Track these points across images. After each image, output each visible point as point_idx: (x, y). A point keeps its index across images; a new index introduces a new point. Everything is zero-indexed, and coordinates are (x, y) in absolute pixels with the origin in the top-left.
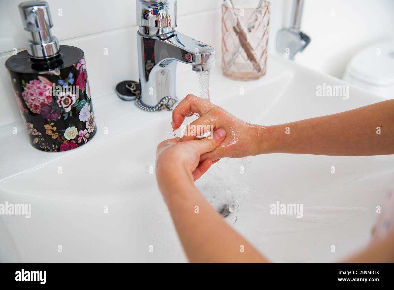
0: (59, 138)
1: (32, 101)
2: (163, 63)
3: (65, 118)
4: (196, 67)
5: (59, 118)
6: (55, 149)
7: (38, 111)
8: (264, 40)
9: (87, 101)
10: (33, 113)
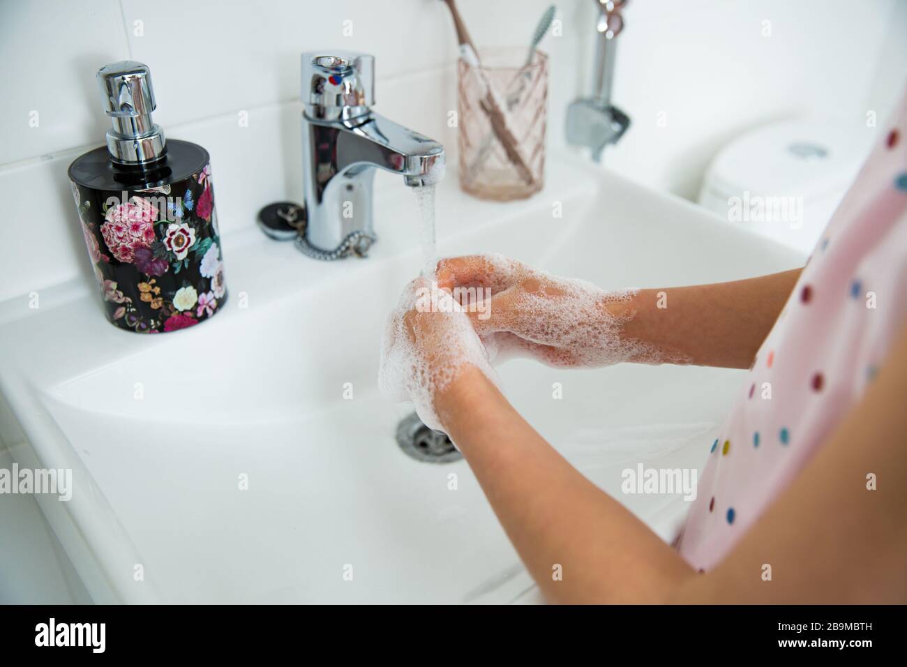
0: (164, 307)
1: (118, 241)
2: (351, 172)
3: (177, 272)
4: (411, 179)
5: (166, 271)
6: (155, 329)
7: (129, 259)
8: (539, 125)
9: (213, 241)
10: (118, 261)
